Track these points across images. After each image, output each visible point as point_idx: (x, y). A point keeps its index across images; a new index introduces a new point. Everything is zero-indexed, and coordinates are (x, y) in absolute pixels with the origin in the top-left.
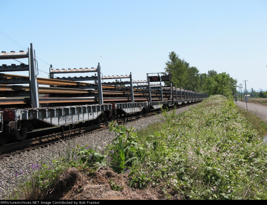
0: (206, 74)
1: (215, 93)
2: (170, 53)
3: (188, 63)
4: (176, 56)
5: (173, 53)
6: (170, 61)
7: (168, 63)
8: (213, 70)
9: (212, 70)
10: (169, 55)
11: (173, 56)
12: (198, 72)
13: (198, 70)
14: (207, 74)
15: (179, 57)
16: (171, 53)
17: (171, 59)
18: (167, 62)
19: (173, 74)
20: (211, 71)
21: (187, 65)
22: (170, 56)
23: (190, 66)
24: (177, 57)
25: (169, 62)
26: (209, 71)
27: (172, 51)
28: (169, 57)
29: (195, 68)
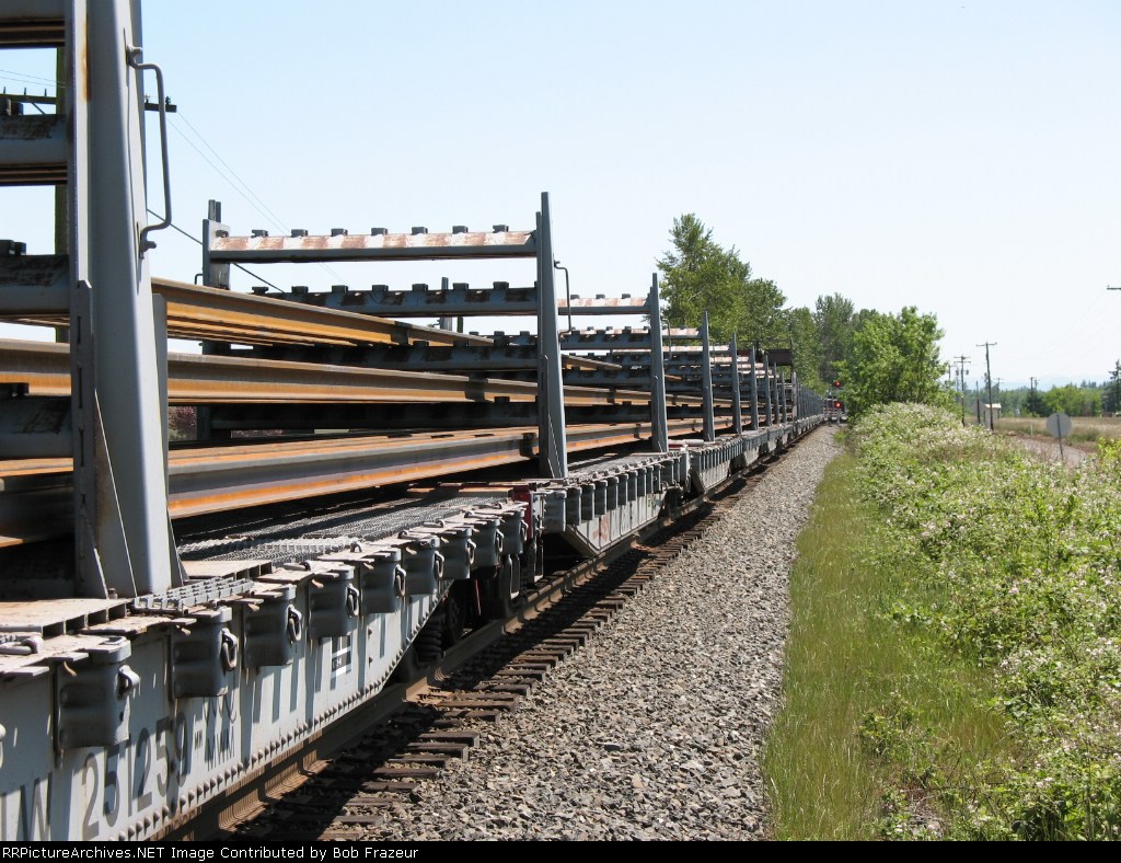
0: (807, 310)
1: (890, 396)
2: (675, 220)
3: (744, 263)
4: (704, 235)
5: (688, 220)
6: (678, 254)
7: (668, 261)
8: (836, 294)
9: (834, 297)
10: (672, 227)
11: (689, 235)
12: (781, 301)
13: (783, 295)
14: (813, 310)
15: (715, 240)
16: (679, 219)
17: (679, 244)
18: (662, 258)
19: (688, 310)
20: (829, 299)
21: (743, 271)
22: (677, 234)
23: (753, 276)
24: (707, 238)
25: (671, 258)
26: (820, 300)
27: (686, 214)
28: (674, 238)
29: (770, 284)
